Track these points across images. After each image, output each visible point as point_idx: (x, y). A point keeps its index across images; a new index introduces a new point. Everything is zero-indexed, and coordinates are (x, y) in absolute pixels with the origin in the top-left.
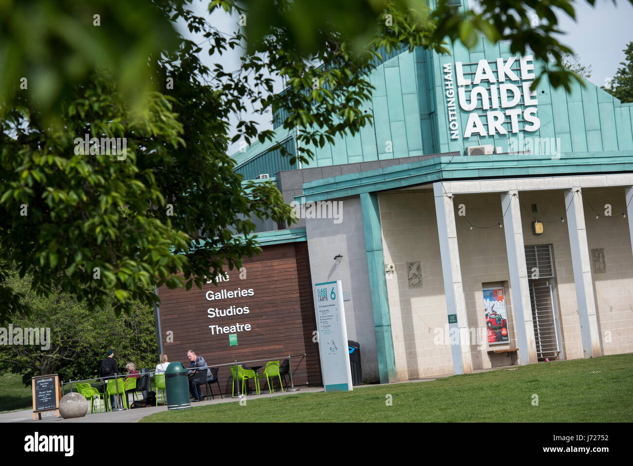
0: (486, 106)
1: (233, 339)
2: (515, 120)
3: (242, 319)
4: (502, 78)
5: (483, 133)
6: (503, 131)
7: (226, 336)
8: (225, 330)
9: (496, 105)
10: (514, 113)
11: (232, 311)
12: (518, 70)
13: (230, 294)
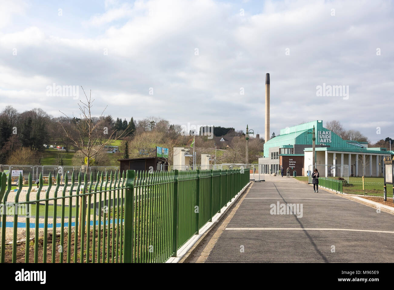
0: (324, 138)
1: (292, 168)
2: (328, 141)
3: (294, 166)
4: (326, 134)
5: (323, 142)
6: (326, 142)
7: (291, 168)
8: (291, 167)
9: (325, 138)
10: (328, 140)
11: (292, 164)
12: (329, 133)
13: (293, 162)
